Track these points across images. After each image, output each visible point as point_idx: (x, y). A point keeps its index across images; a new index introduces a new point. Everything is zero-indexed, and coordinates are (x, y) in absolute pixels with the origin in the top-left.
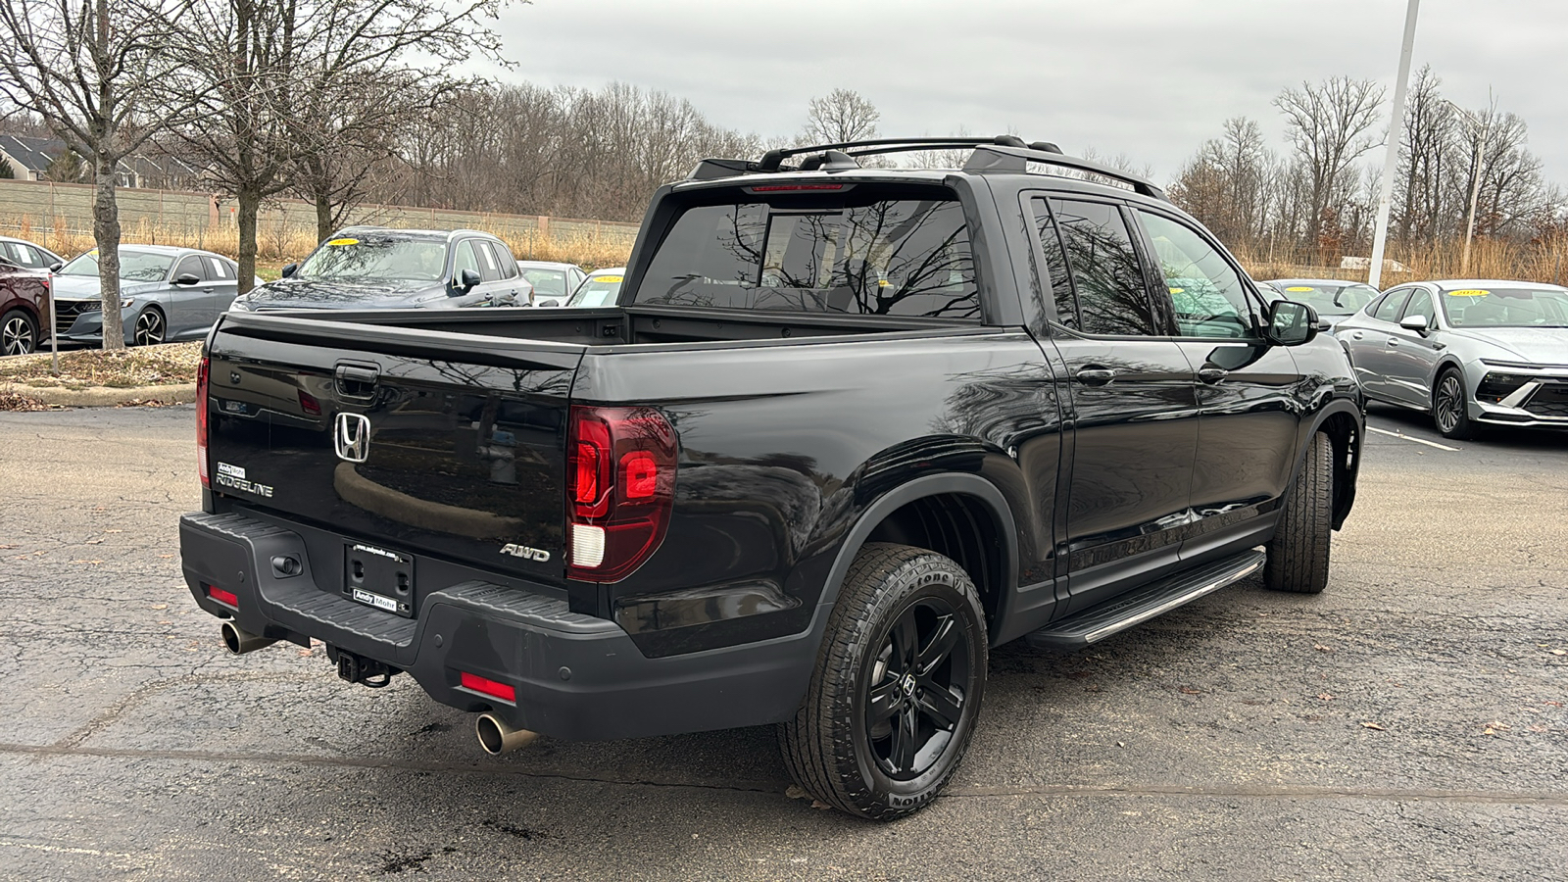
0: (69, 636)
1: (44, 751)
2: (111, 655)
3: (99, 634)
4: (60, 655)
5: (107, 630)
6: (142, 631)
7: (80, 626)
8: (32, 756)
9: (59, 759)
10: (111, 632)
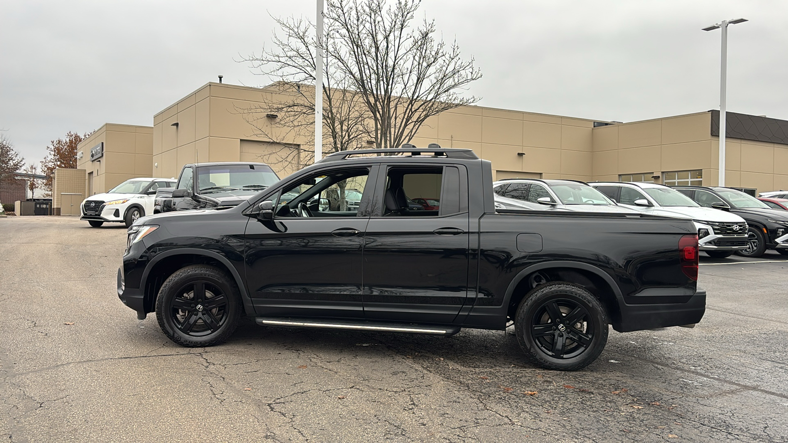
0: (736, 432)
1: (754, 388)
2: (717, 414)
3: (719, 428)
4: (744, 421)
5: (714, 430)
6: (694, 423)
7: (729, 436)
8: (759, 388)
9: (749, 384)
10: (712, 427)
